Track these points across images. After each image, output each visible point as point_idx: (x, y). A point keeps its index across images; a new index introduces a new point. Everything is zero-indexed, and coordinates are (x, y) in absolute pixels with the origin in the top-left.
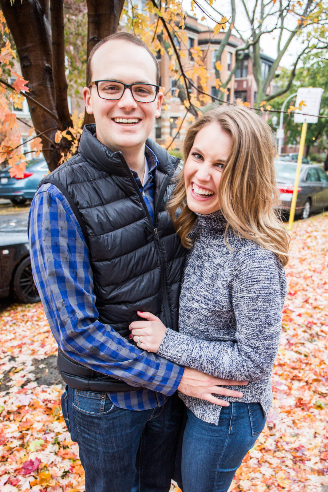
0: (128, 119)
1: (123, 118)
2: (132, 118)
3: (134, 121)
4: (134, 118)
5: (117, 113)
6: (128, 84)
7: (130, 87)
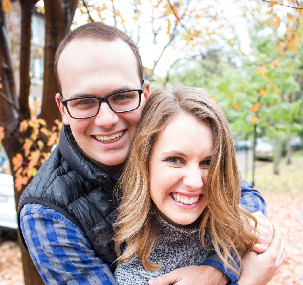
0: (109, 135)
1: (103, 136)
2: (115, 134)
3: (117, 135)
4: (118, 132)
5: (96, 131)
6: (103, 96)
7: (105, 99)
